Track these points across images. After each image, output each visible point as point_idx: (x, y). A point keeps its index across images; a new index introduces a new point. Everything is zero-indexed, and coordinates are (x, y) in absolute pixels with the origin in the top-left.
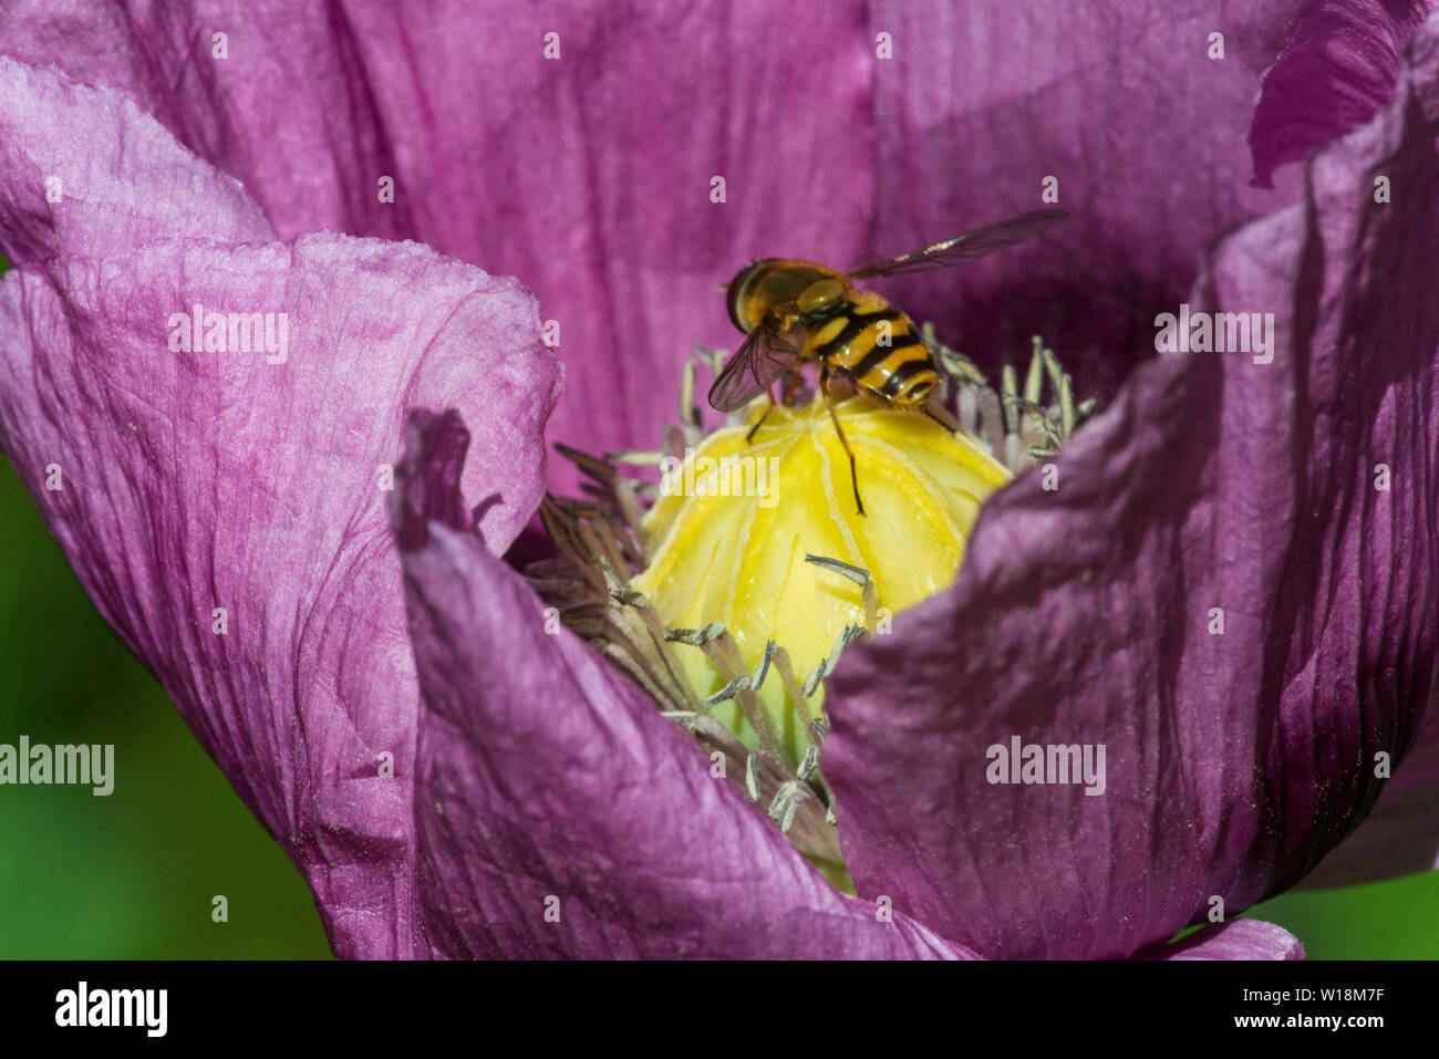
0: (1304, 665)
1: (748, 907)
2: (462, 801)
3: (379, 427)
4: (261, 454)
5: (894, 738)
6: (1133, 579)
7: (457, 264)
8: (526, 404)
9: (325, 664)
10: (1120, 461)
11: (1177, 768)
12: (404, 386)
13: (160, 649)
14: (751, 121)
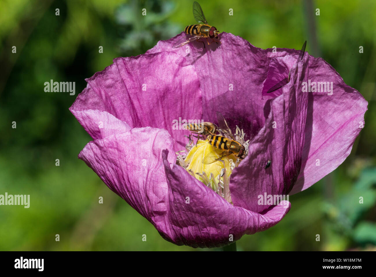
0: (287, 162)
1: (222, 210)
2: (179, 203)
3: (149, 154)
4: (133, 161)
5: (240, 181)
6: (267, 151)
7: (154, 128)
8: (171, 146)
9: (151, 189)
10: (265, 134)
11: (274, 180)
12: (152, 147)
13: (121, 191)
14: (185, 103)
